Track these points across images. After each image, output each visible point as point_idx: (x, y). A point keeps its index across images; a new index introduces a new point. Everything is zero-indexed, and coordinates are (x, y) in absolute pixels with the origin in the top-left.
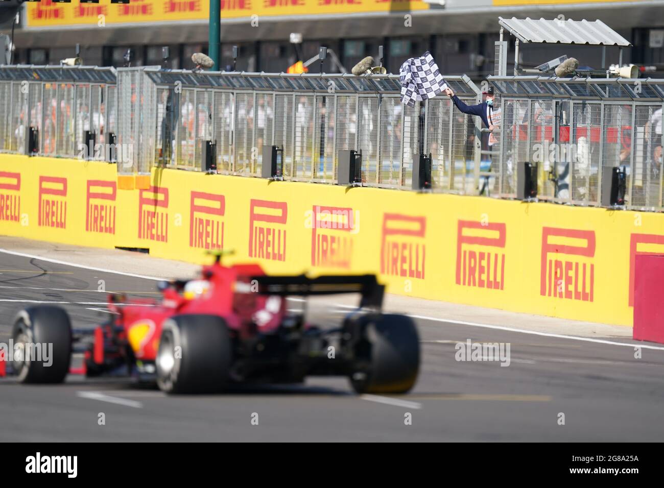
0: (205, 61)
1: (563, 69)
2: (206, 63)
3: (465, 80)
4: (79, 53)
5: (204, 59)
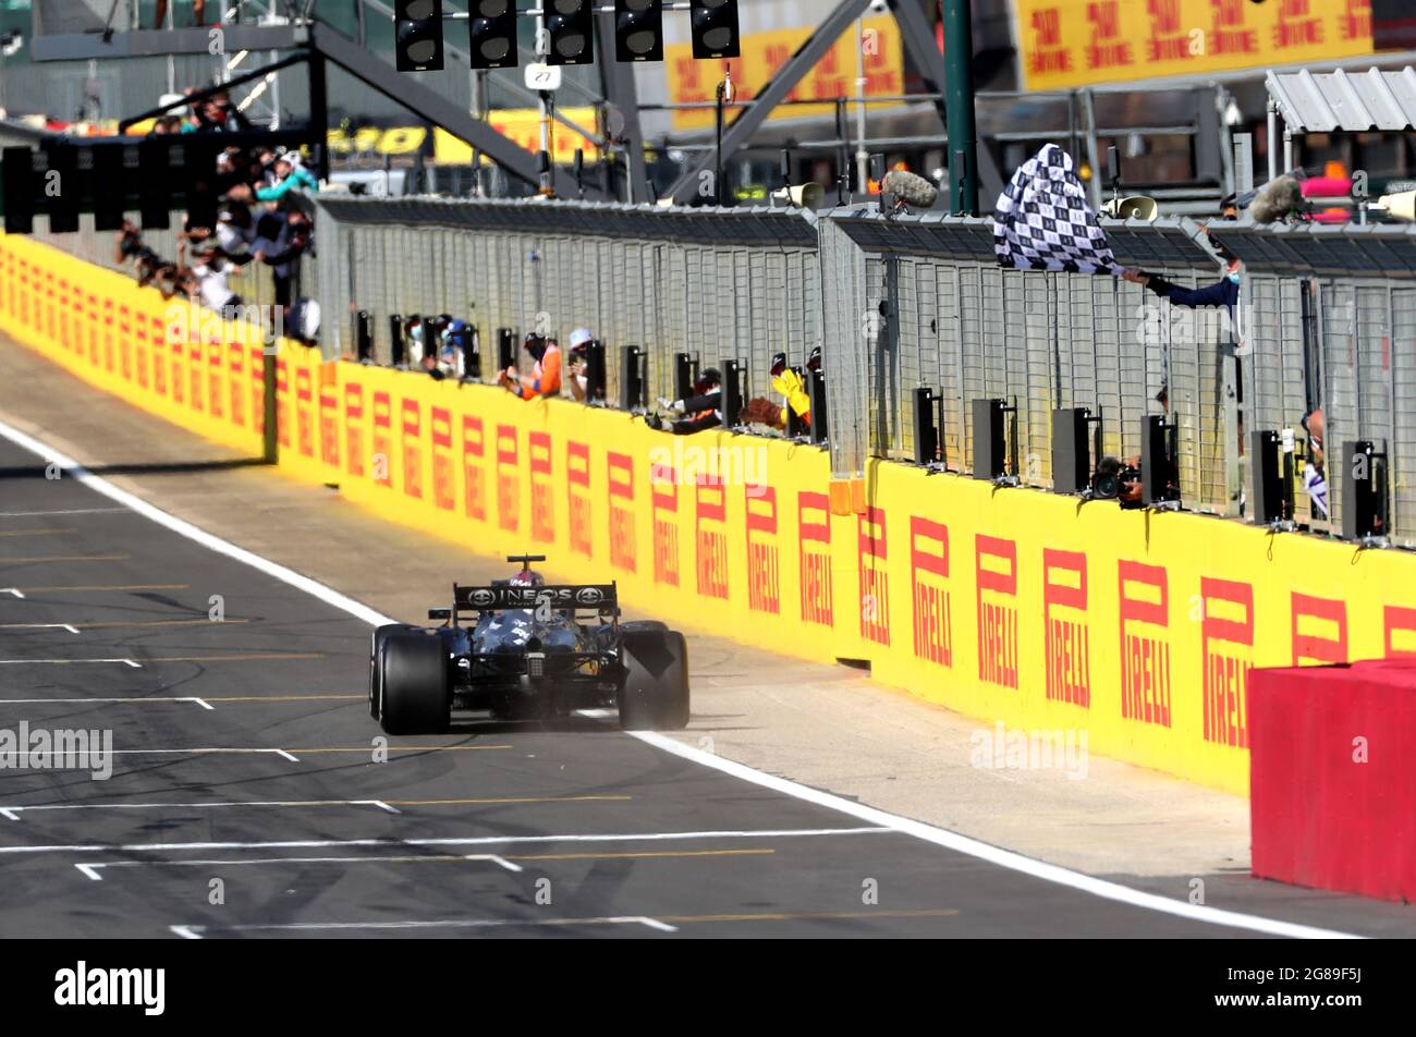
0: (913, 190)
1: (1266, 205)
2: (918, 195)
3: (1188, 232)
4: (789, 173)
5: (912, 184)
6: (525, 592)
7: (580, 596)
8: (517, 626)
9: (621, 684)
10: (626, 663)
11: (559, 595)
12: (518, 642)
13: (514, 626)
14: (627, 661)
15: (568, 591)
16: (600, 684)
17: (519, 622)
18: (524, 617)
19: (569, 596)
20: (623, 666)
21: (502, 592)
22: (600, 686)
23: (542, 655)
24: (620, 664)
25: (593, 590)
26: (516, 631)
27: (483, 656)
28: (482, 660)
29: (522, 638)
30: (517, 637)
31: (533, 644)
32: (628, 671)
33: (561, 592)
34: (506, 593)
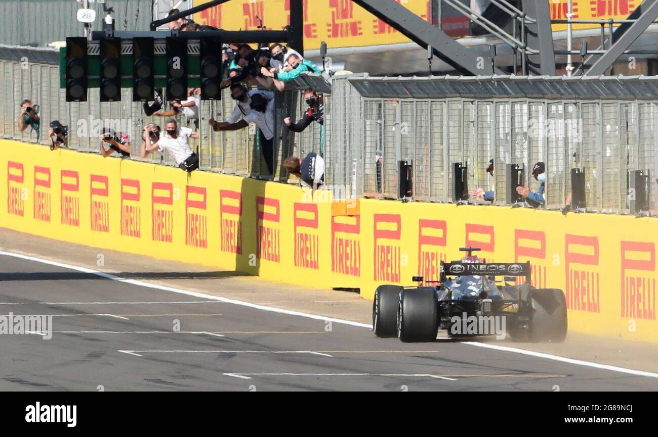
6: (481, 266)
7: (510, 269)
8: (471, 285)
9: (531, 318)
10: (533, 306)
11: (499, 268)
12: (473, 294)
13: (469, 285)
14: (534, 304)
15: (504, 266)
16: (520, 317)
17: (472, 282)
18: (474, 280)
19: (504, 269)
20: (532, 308)
21: (469, 266)
22: (520, 318)
23: (490, 300)
24: (530, 306)
25: (517, 266)
26: (470, 288)
27: (453, 301)
28: (453, 303)
29: (475, 292)
30: (472, 291)
31: (483, 295)
32: (535, 311)
33: (501, 267)
34: (470, 267)
